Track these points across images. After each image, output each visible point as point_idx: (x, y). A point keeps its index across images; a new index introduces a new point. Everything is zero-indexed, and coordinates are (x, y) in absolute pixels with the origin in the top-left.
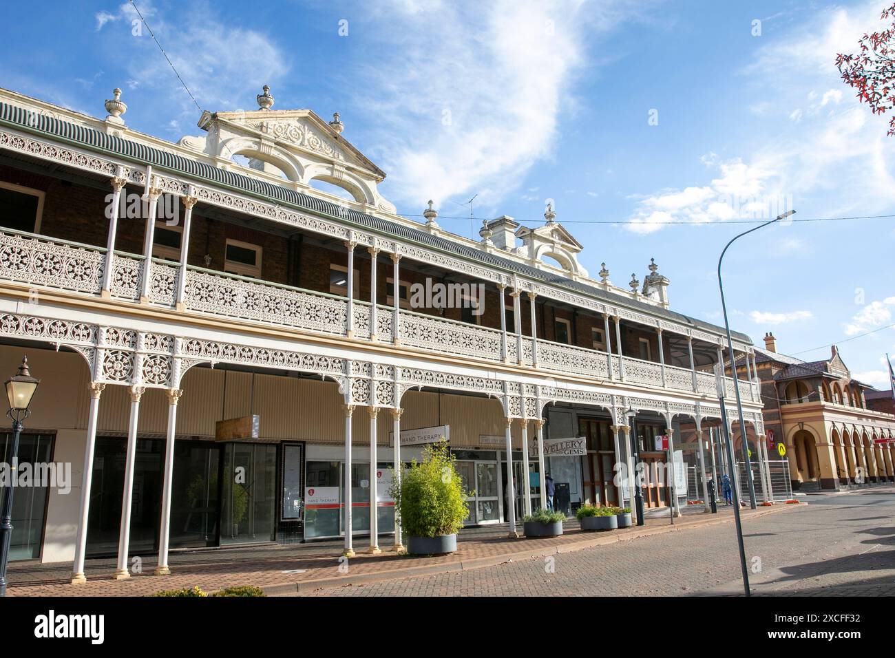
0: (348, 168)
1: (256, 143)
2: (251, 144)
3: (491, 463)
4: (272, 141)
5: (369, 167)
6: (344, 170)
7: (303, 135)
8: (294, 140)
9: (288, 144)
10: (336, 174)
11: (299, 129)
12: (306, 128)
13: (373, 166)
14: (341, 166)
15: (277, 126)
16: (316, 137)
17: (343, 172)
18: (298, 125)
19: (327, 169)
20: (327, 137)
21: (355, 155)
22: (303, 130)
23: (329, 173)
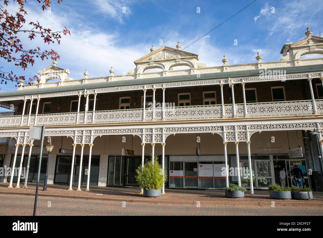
0: (181, 59)
1: (148, 64)
2: (147, 65)
3: (266, 161)
4: (153, 62)
5: (190, 55)
6: (180, 60)
7: (164, 55)
8: (161, 58)
9: (159, 60)
10: (178, 63)
11: (163, 54)
12: (165, 52)
13: (191, 54)
14: (178, 59)
15: (155, 56)
16: (169, 54)
17: (180, 61)
18: (162, 52)
19: (174, 62)
20: (174, 52)
21: (184, 53)
22: (164, 54)
23: (175, 63)
